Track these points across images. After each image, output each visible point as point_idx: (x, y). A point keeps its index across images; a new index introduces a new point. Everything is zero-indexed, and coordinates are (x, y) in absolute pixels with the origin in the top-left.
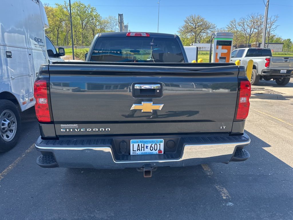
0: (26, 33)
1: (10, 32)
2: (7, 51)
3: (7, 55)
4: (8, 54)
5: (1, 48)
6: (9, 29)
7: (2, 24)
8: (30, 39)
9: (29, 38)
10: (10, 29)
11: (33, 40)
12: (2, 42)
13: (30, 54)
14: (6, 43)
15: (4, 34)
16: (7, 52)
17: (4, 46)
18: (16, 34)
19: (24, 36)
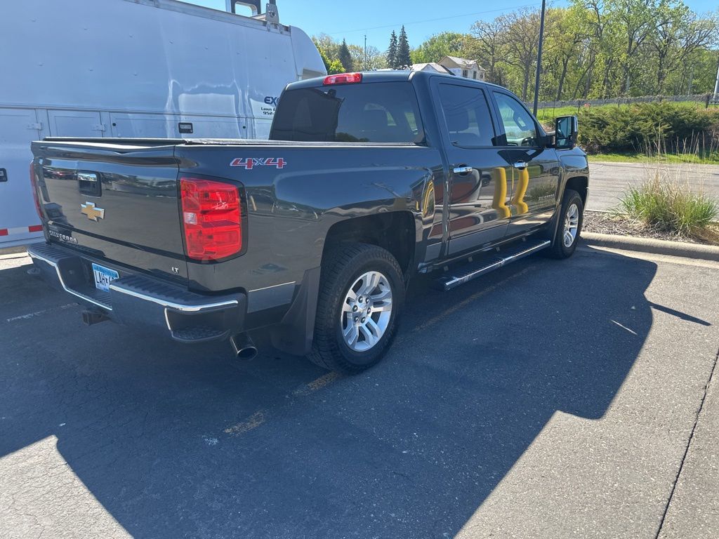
0: (240, 91)
1: (194, 92)
2: (182, 122)
3: (180, 129)
4: (186, 127)
5: (167, 118)
6: (193, 88)
7: (176, 81)
8: (251, 100)
9: (246, 97)
10: (197, 87)
11: (262, 101)
12: (172, 108)
13: (244, 127)
14: (182, 109)
15: (180, 97)
16: (180, 124)
17: (174, 114)
18: (211, 95)
19: (233, 97)
